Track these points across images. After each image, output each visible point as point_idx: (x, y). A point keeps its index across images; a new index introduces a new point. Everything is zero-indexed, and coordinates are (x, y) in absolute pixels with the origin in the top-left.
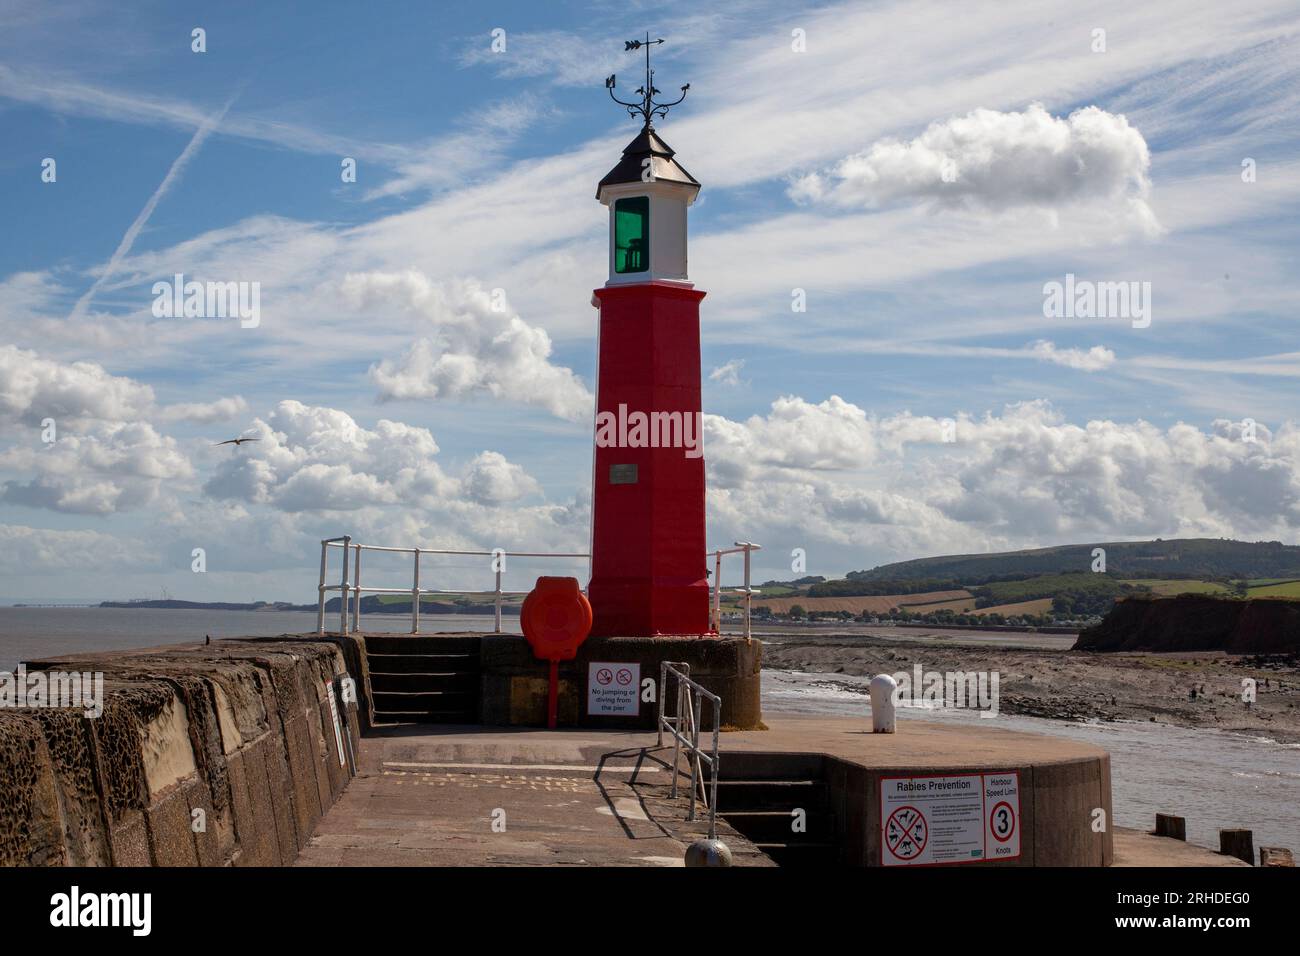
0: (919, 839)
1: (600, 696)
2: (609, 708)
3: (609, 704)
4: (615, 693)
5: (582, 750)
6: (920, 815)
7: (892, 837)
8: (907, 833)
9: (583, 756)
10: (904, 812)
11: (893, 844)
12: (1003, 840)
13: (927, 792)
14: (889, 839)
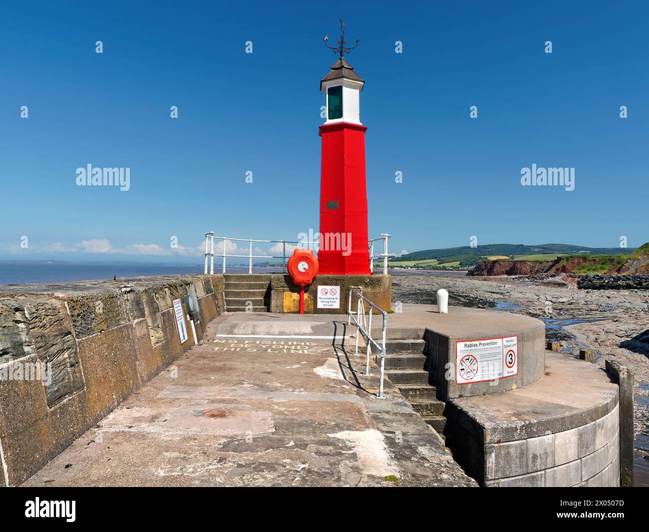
0: (474, 370)
1: (323, 300)
2: (327, 305)
3: (326, 304)
4: (329, 299)
5: (312, 328)
6: (475, 359)
7: (462, 370)
8: (469, 368)
9: (313, 330)
10: (467, 357)
11: (463, 372)
12: (510, 367)
13: (478, 347)
14: (460, 370)
